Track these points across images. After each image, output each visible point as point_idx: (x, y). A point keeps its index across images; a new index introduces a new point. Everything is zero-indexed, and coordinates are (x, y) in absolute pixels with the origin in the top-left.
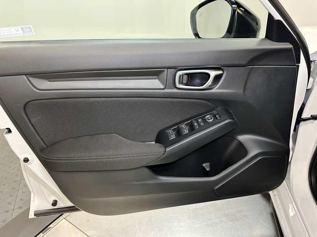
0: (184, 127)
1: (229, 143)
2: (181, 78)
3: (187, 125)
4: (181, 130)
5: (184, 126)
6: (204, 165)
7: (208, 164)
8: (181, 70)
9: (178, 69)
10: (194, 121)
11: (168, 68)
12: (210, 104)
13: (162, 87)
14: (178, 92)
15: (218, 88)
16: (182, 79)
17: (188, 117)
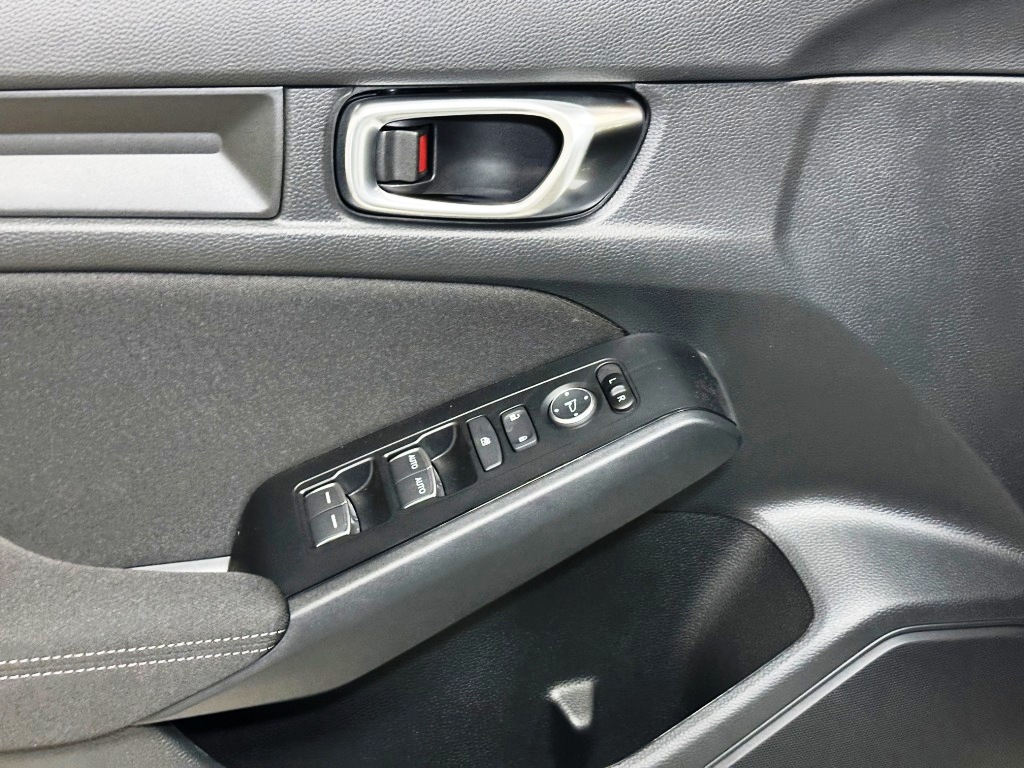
0: (414, 464)
1: (708, 554)
2: (382, 152)
3: (434, 444)
4: (393, 478)
5: (411, 455)
6: (556, 694)
7: (584, 686)
8: (382, 94)
9: (358, 90)
10: (478, 423)
11: (289, 83)
12: (577, 314)
13: (256, 204)
14: (364, 239)
15: (624, 215)
16: (389, 152)
17: (443, 393)
